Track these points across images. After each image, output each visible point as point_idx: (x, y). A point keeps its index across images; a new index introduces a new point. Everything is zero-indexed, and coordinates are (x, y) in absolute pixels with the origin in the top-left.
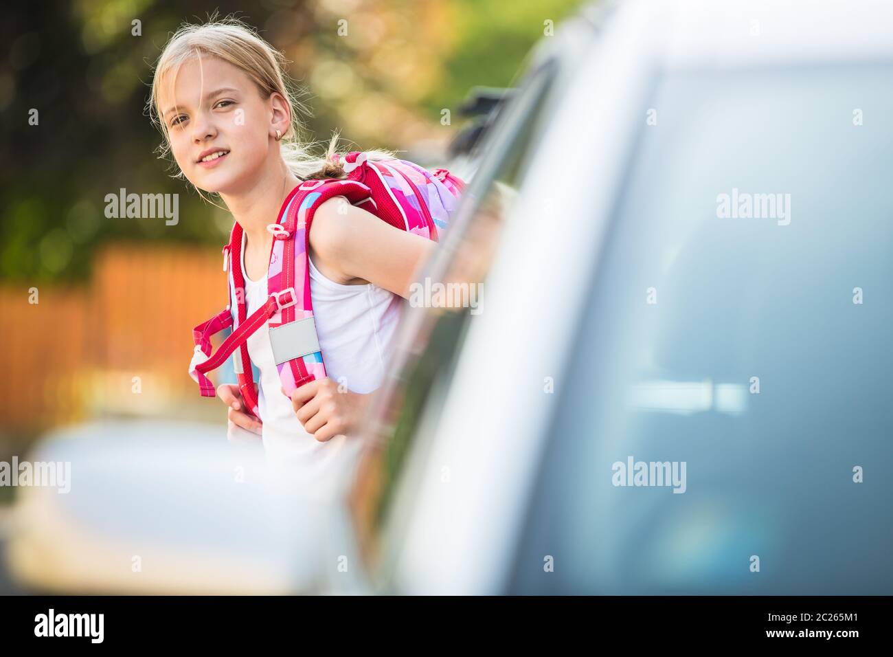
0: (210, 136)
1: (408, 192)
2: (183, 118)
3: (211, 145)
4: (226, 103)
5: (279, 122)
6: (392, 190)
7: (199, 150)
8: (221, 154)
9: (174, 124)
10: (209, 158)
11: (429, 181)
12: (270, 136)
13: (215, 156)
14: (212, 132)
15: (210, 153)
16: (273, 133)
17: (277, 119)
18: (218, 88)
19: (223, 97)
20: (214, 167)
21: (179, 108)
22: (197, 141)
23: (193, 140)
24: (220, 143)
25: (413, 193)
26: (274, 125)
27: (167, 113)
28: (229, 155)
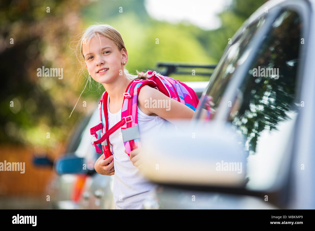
0: (102, 64)
1: (170, 86)
2: (92, 57)
3: (102, 67)
4: (107, 52)
5: (125, 59)
6: (165, 84)
7: (97, 69)
8: (105, 70)
9: (88, 59)
10: (101, 71)
11: (176, 83)
12: (122, 64)
13: (103, 71)
14: (103, 62)
15: (102, 70)
16: (123, 63)
17: (124, 57)
18: (105, 47)
19: (107, 50)
20: (103, 74)
21: (90, 54)
22: (97, 65)
23: (96, 65)
24: (106, 66)
25: (172, 86)
26: (123, 60)
27: (86, 55)
28: (109, 70)
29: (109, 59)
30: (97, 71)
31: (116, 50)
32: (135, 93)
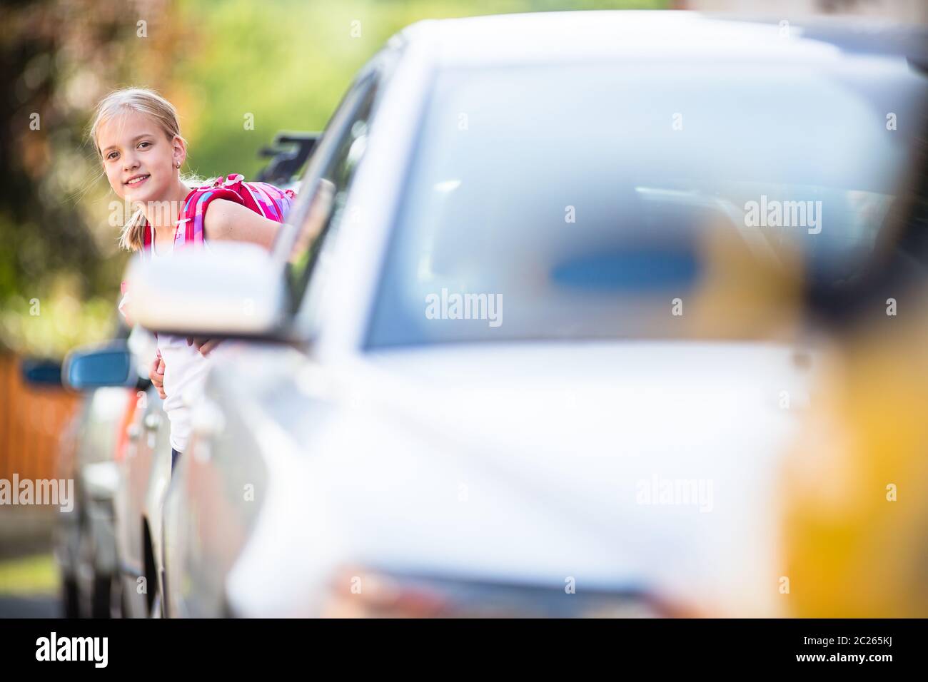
0: (135, 167)
1: (269, 203)
2: (115, 155)
3: (135, 173)
4: (145, 145)
5: (179, 156)
6: (259, 201)
7: (126, 176)
8: (142, 178)
9: (109, 158)
10: (133, 181)
11: (282, 197)
12: (173, 165)
13: (138, 180)
14: (137, 164)
15: (135, 178)
16: (175, 163)
17: (177, 154)
18: (140, 134)
19: (143, 140)
20: (139, 186)
21: (111, 148)
22: (126, 170)
23: (124, 169)
24: (142, 171)
25: (272, 204)
26: (176, 158)
27: (105, 150)
28: (149, 179)
29: (149, 158)
30: (125, 181)
31: (162, 141)
32: (199, 212)
